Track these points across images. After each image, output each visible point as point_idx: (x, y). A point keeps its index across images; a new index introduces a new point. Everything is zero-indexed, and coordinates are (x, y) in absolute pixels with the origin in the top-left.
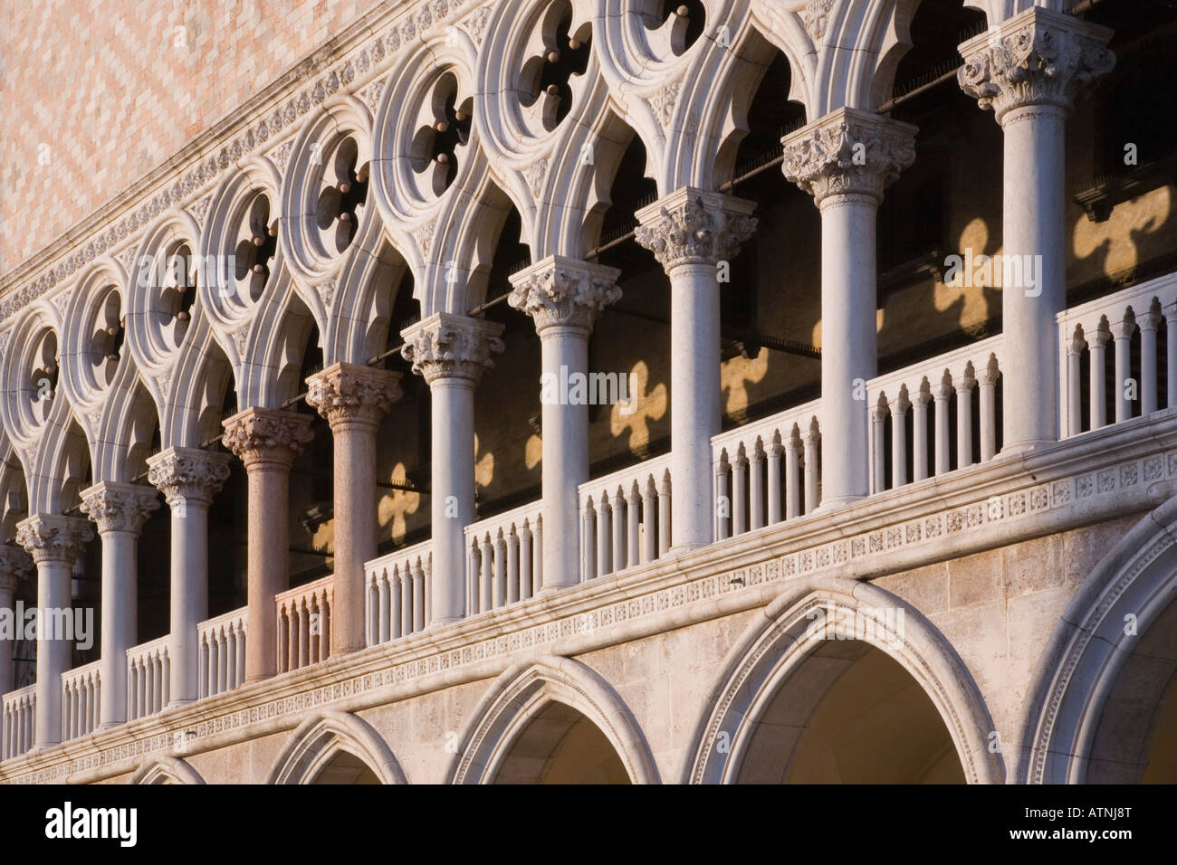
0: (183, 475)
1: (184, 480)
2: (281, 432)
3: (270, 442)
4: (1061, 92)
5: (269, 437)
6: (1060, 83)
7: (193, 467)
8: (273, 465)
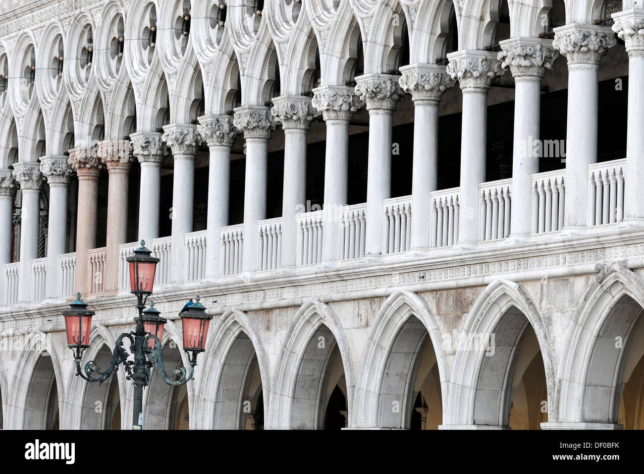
0: (55, 171)
1: (55, 173)
2: (94, 160)
3: (88, 166)
4: (301, 124)
5: (87, 163)
6: (300, 121)
7: (60, 166)
8: (90, 177)
